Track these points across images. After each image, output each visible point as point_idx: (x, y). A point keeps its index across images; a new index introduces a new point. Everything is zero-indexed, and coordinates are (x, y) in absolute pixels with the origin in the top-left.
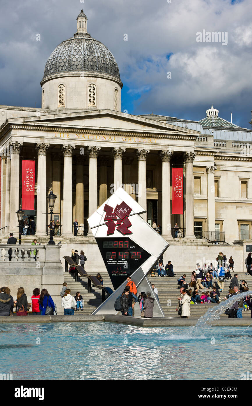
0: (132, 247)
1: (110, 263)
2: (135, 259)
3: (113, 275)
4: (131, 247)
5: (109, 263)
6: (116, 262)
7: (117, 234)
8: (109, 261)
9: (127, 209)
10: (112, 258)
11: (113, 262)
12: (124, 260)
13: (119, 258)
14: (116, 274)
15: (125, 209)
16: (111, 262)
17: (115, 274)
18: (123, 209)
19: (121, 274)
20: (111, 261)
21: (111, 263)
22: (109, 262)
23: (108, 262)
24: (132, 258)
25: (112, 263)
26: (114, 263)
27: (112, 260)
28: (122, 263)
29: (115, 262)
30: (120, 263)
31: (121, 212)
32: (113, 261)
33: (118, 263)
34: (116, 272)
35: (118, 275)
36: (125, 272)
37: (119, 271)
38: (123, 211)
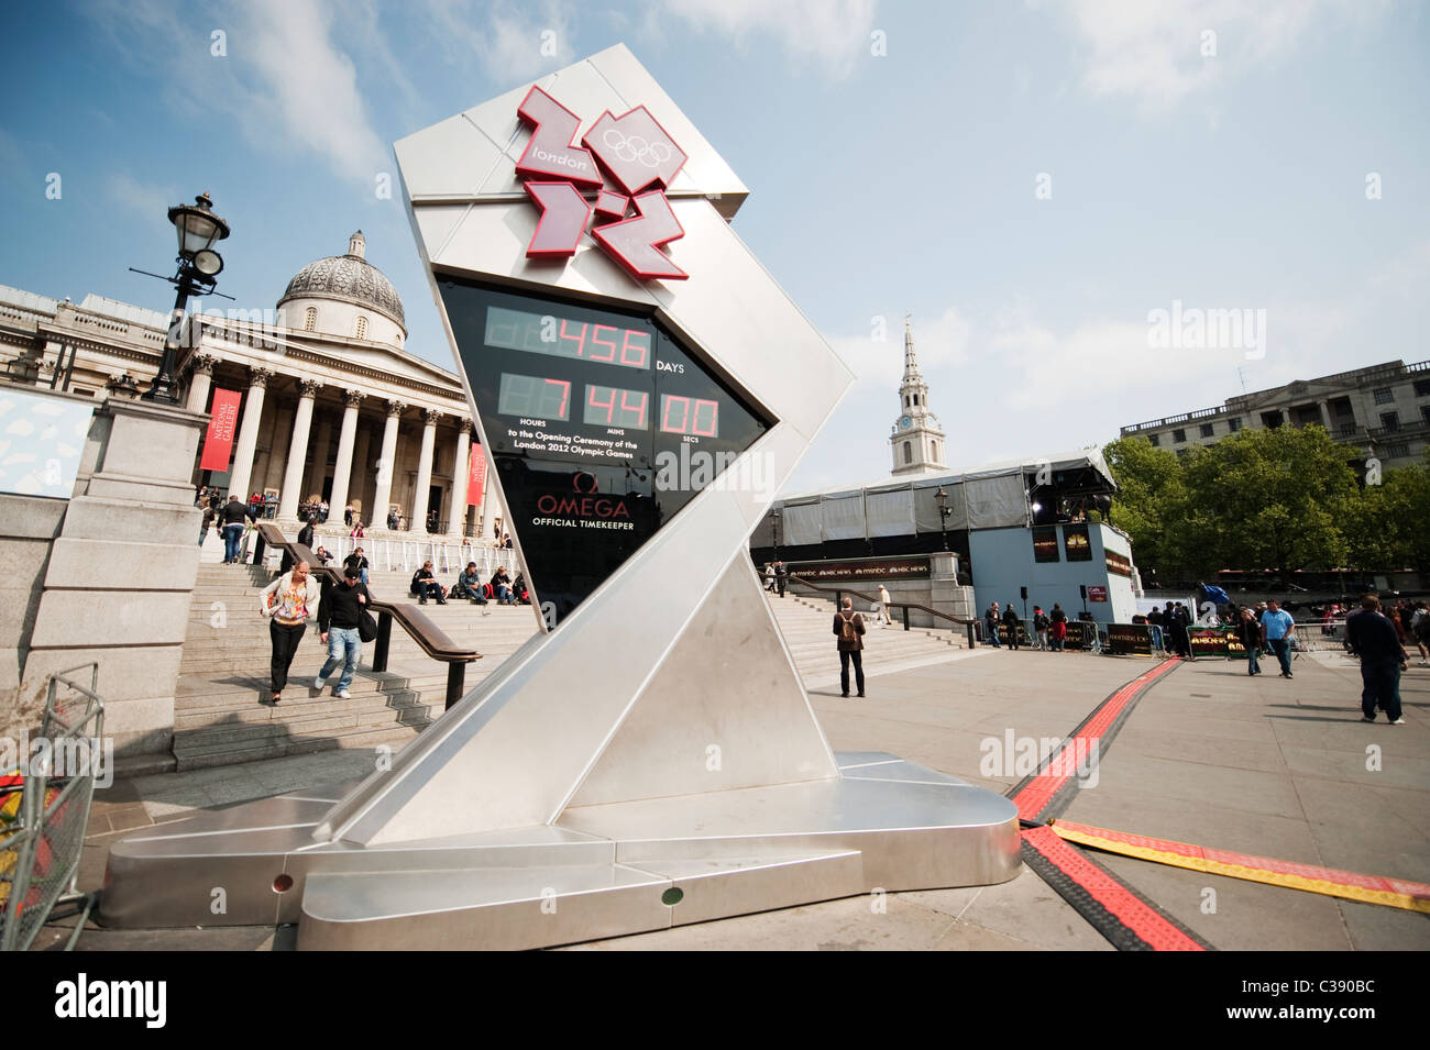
0: (668, 367)
1: (529, 441)
3: (538, 521)
4: (662, 367)
5: (522, 445)
6: (568, 440)
8: (519, 428)
10: (540, 414)
11: (545, 437)
12: (621, 432)
13: (587, 420)
14: (564, 516)
16: (536, 439)
17: (555, 516)
18: (637, 145)
19: (594, 519)
20: (531, 429)
21: (534, 446)
22: (523, 434)
23: (514, 434)
24: (665, 429)
25: (540, 442)
26: (553, 447)
27: (539, 423)
28: (604, 448)
29: (559, 444)
30: (594, 453)
31: (625, 152)
32: (545, 430)
33: (579, 450)
34: (564, 502)
35: (578, 523)
36: (622, 509)
37: (584, 500)
38: (638, 155)
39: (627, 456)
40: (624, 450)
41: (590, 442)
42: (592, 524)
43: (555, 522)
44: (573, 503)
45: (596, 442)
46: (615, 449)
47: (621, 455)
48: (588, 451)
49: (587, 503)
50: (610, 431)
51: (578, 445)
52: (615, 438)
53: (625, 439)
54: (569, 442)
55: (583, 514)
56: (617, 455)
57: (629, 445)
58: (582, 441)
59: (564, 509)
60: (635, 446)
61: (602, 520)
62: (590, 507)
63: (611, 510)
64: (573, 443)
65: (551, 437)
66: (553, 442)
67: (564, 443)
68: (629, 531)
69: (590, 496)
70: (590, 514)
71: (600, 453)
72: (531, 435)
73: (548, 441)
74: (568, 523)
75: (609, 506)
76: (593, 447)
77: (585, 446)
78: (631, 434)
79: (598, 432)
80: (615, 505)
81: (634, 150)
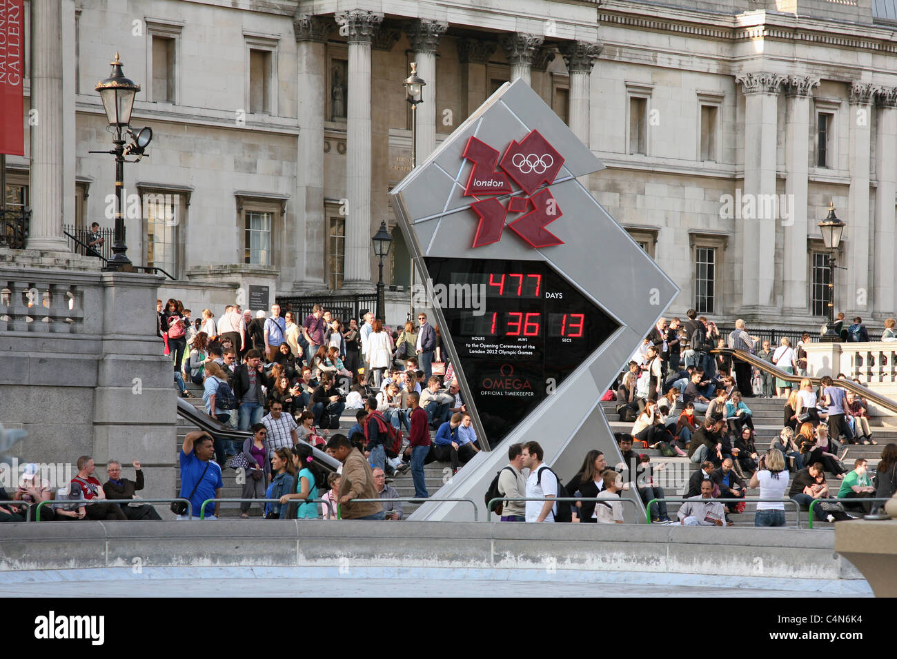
0: (553, 296)
1: (477, 349)
2: (561, 338)
4: (549, 296)
5: (473, 352)
6: (497, 347)
8: (471, 342)
9: (547, 160)
10: (481, 333)
11: (485, 346)
12: (526, 340)
14: (497, 390)
15: (540, 161)
16: (480, 347)
18: (533, 160)
20: (478, 342)
21: (479, 352)
22: (474, 345)
23: (469, 346)
24: (551, 334)
25: (482, 349)
26: (489, 352)
27: (481, 338)
28: (516, 350)
29: (492, 349)
30: (511, 353)
31: (526, 168)
32: (485, 343)
33: (503, 352)
34: (496, 382)
35: (504, 393)
36: (527, 385)
37: (507, 380)
38: (533, 167)
39: (529, 353)
40: (527, 350)
41: (509, 347)
42: (511, 394)
43: (492, 393)
44: (501, 382)
45: (512, 346)
46: (522, 350)
47: (526, 353)
48: (508, 352)
49: (508, 382)
50: (519, 340)
51: (502, 349)
52: (522, 343)
53: (528, 343)
54: (497, 348)
55: (507, 388)
56: (523, 353)
57: (530, 347)
58: (504, 347)
59: (496, 386)
60: (534, 347)
61: (516, 391)
62: (510, 384)
63: (521, 385)
64: (499, 348)
65: (488, 346)
66: (489, 349)
67: (495, 349)
68: (531, 396)
69: (510, 378)
70: (510, 388)
71: (515, 353)
72: (477, 346)
73: (487, 348)
74: (499, 393)
75: (519, 383)
76: (510, 350)
77: (506, 350)
78: (531, 340)
79: (513, 340)
80: (523, 382)
81: (530, 164)
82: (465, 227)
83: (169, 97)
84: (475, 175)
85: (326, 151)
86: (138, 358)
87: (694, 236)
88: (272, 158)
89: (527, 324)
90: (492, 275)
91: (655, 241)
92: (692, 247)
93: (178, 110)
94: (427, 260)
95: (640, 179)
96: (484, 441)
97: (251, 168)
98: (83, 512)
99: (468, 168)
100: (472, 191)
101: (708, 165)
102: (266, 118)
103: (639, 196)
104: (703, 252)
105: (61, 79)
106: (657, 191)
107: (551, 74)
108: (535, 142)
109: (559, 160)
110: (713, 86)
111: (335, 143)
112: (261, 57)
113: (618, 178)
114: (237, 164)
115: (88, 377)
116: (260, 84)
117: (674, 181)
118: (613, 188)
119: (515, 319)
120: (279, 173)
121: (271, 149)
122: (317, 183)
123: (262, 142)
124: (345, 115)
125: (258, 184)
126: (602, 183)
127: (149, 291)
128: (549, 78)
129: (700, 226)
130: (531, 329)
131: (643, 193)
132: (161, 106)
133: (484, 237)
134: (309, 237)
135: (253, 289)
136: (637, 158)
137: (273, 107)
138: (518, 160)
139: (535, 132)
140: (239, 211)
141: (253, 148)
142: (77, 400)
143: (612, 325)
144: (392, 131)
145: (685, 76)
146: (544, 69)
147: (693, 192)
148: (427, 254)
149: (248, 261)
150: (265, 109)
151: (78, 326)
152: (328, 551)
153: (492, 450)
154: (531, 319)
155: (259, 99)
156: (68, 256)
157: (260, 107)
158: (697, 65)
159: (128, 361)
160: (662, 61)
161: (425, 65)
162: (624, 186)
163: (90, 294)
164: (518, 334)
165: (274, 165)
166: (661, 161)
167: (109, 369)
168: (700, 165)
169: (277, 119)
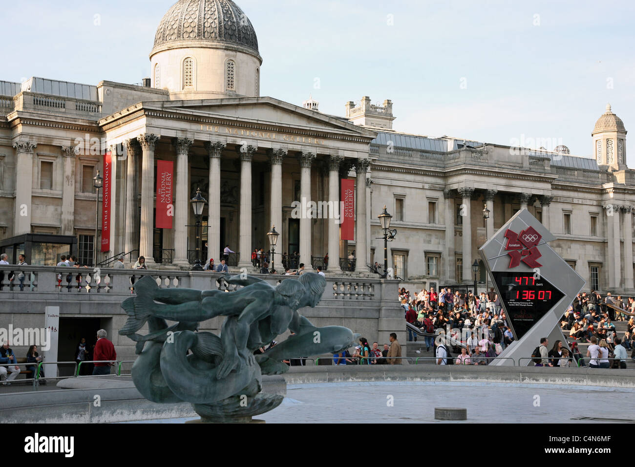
0: (540, 285)
2: (542, 300)
3: (514, 320)
5: (511, 305)
7: (520, 269)
8: (510, 302)
9: (535, 237)
10: (513, 298)
11: (515, 303)
14: (520, 318)
15: (533, 237)
16: (513, 303)
17: (518, 319)
18: (530, 237)
19: (525, 319)
20: (512, 302)
21: (513, 305)
24: (539, 298)
26: (516, 305)
27: (513, 300)
28: (526, 304)
29: (518, 304)
31: (528, 240)
35: (522, 320)
36: (531, 317)
38: (530, 239)
40: (530, 304)
44: (521, 316)
49: (524, 316)
50: (527, 300)
52: (529, 302)
53: (531, 302)
55: (523, 318)
60: (533, 303)
61: (527, 319)
64: (520, 304)
68: (532, 321)
69: (524, 314)
76: (524, 304)
77: (522, 304)
78: (532, 301)
79: (525, 301)
80: (529, 316)
81: (530, 238)
82: (506, 261)
83: (402, 219)
84: (509, 243)
85: (455, 235)
86: (393, 308)
87: (590, 263)
88: (437, 238)
89: (530, 295)
90: (516, 278)
91: (575, 265)
92: (589, 267)
93: (404, 223)
94: (492, 272)
95: (569, 243)
96: (516, 337)
97: (429, 242)
98: (375, 362)
99: (507, 240)
100: (508, 248)
101: (594, 237)
102: (434, 225)
103: (569, 249)
104: (594, 269)
105: (366, 214)
106: (575, 247)
107: (535, 207)
108: (531, 231)
109: (540, 237)
110: (595, 209)
111: (458, 232)
112: (432, 204)
113: (561, 242)
114: (425, 241)
115: (376, 315)
116: (432, 214)
117: (582, 243)
118: (559, 246)
119: (526, 293)
120: (439, 243)
121: (436, 235)
122: (452, 247)
123: (433, 233)
124: (462, 223)
125: (432, 247)
126: (555, 244)
127: (396, 285)
128: (534, 208)
129: (592, 259)
130: (532, 297)
131: (570, 248)
132: (398, 222)
133: (513, 264)
134: (450, 265)
135: (431, 284)
136: (567, 235)
137: (437, 221)
138: (525, 237)
139: (531, 227)
140: (425, 257)
141: (430, 235)
142: (372, 323)
143: (562, 295)
144: (478, 228)
145: (584, 206)
146: (532, 205)
147: (589, 247)
148: (493, 271)
149: (429, 274)
150: (434, 222)
151: (373, 297)
152: (461, 376)
153: (519, 340)
154: (532, 293)
155: (432, 218)
156: (368, 273)
157: (432, 221)
158: (588, 202)
159: (389, 309)
160: (575, 201)
161: (489, 205)
162: (563, 245)
163: (376, 287)
164: (527, 298)
165: (437, 241)
166: (576, 236)
167: (383, 312)
168: (591, 237)
169: (438, 225)
